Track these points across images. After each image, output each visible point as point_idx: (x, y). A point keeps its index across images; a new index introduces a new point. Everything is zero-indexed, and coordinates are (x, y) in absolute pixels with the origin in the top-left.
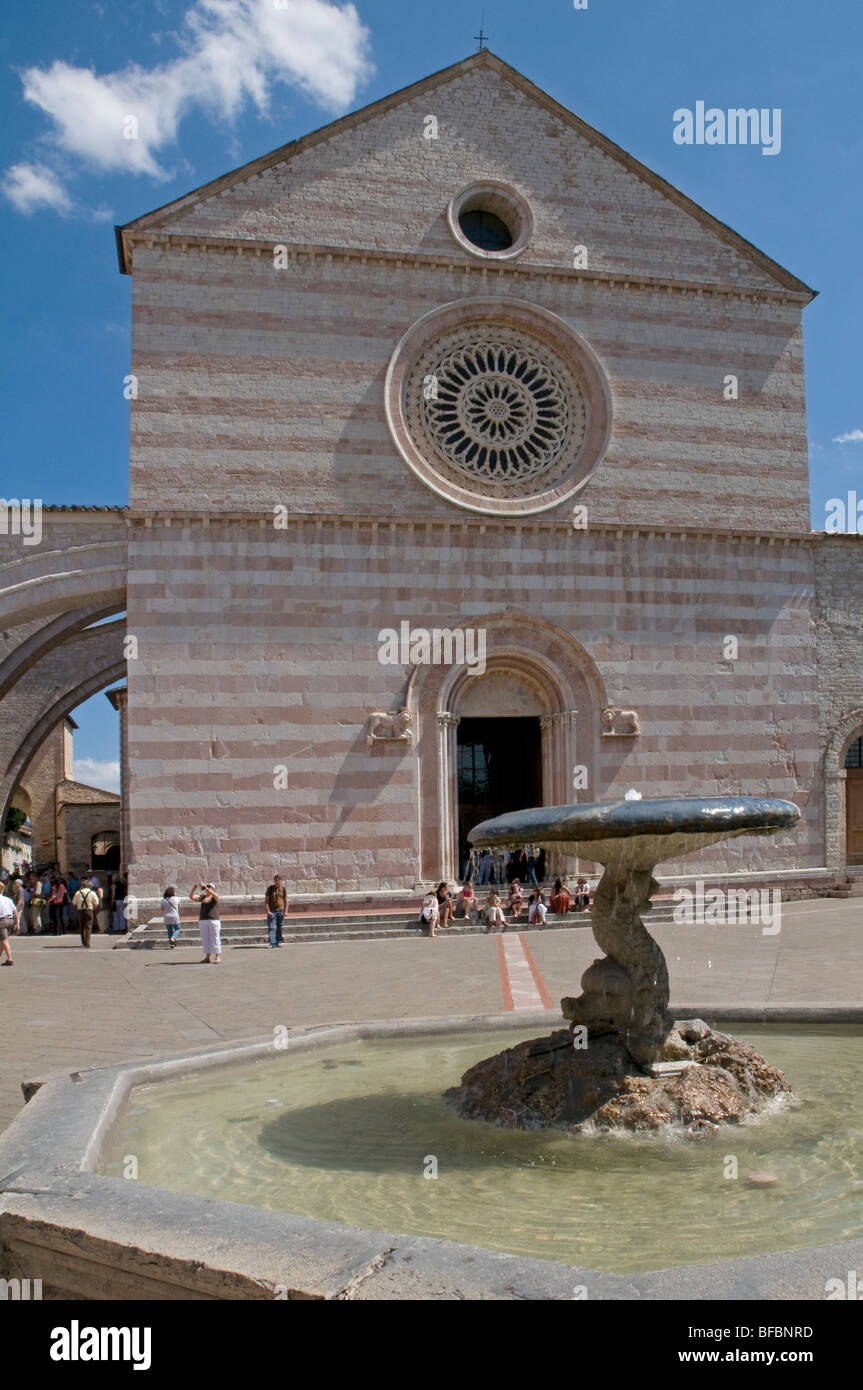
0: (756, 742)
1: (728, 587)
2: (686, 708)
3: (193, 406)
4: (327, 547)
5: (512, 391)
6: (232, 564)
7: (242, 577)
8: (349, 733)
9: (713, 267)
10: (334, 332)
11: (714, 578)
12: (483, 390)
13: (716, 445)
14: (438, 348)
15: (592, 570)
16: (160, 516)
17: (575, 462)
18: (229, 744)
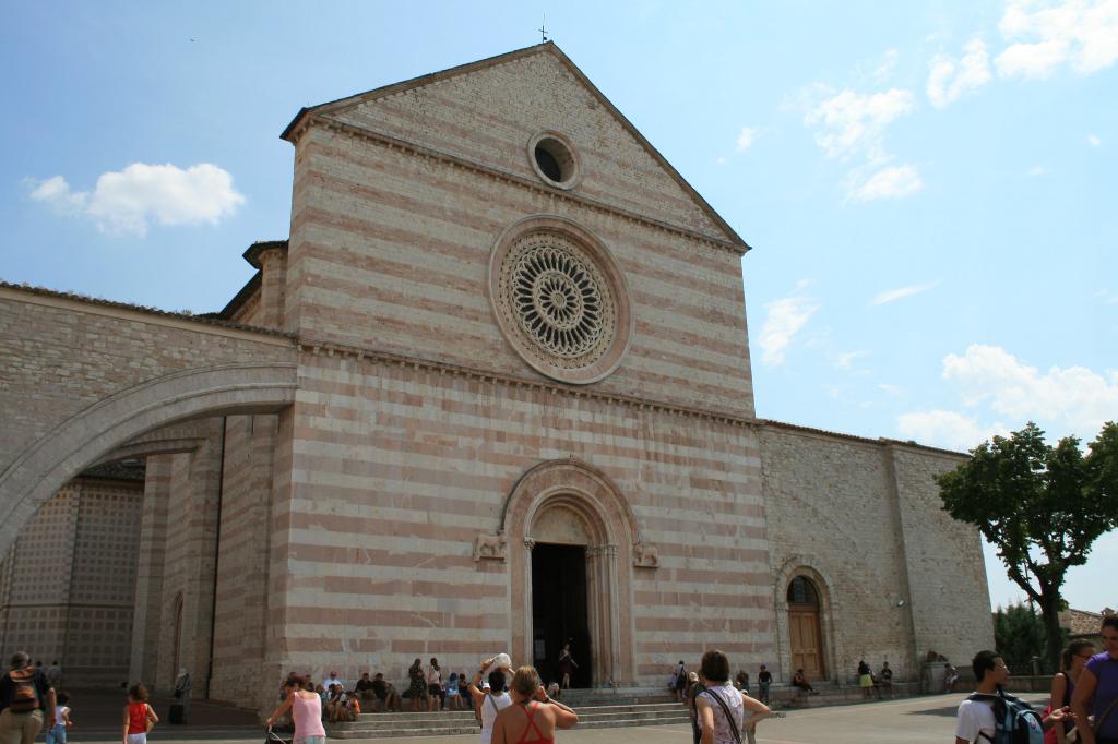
0: (733, 578)
1: (709, 455)
2: (687, 547)
3: (353, 260)
4: (447, 391)
5: (568, 287)
6: (376, 395)
7: (385, 406)
8: (462, 549)
9: (690, 219)
10: (453, 221)
11: (700, 447)
12: (549, 282)
13: (698, 348)
14: (520, 246)
15: (624, 432)
16: (327, 346)
17: (608, 347)
18: (370, 551)
